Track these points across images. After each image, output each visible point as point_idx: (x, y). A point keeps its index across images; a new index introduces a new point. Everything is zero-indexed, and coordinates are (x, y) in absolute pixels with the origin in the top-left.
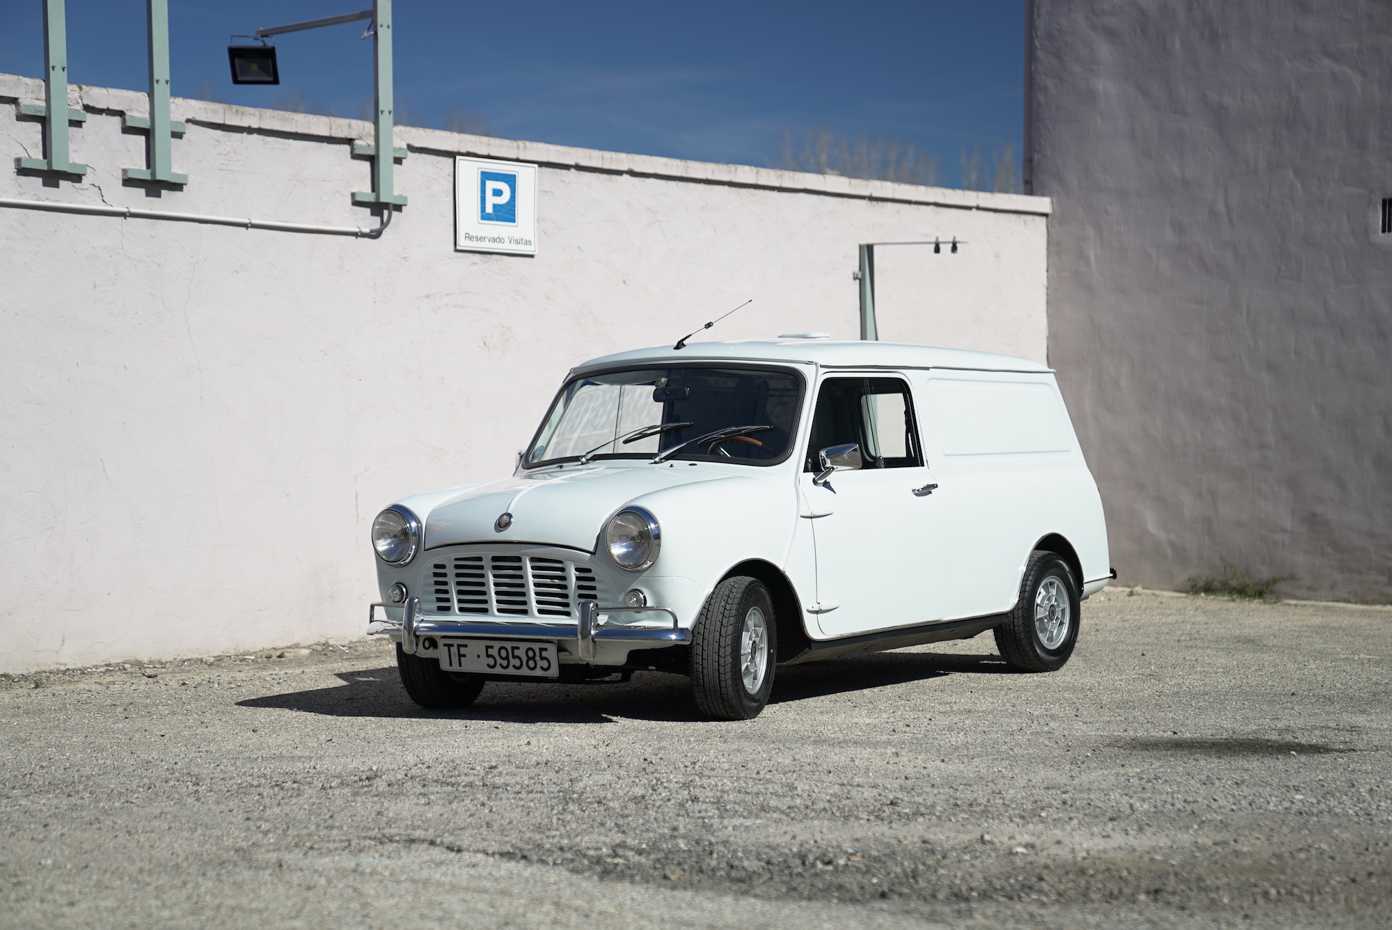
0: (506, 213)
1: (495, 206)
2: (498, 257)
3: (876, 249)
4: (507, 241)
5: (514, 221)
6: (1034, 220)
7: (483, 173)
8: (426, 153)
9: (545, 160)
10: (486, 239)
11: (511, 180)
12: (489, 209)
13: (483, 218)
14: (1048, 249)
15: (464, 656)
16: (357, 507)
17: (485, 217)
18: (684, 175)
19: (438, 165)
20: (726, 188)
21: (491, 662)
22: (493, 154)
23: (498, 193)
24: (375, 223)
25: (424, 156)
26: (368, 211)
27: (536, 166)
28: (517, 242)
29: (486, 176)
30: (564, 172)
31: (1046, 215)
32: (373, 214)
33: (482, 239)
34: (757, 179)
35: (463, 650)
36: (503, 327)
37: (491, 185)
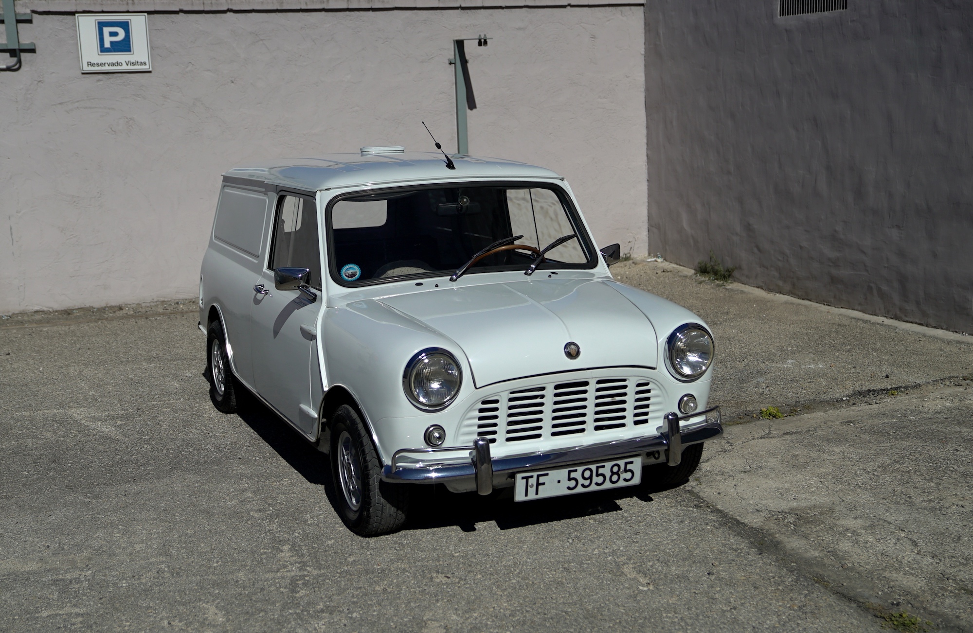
0: (124, 46)
1: (112, 43)
2: (120, 75)
3: (465, 42)
4: (124, 64)
5: (130, 51)
6: (631, 9)
7: (100, 23)
8: (52, 14)
9: (152, 9)
10: (106, 65)
11: (125, 26)
12: (107, 45)
13: (102, 51)
14: (645, 29)
15: (543, 484)
16: (12, 234)
17: (103, 50)
18: (279, 8)
19: (63, 21)
20: (323, 13)
21: (572, 484)
22: (105, 10)
23: (114, 34)
24: (12, 61)
25: (51, 16)
26: (8, 54)
27: (146, 14)
28: (133, 64)
29: (101, 25)
30: (173, 16)
31: (642, 5)
32: (11, 56)
33: (102, 64)
34: (348, 5)
35: (542, 480)
36: (127, 118)
37: (106, 30)
